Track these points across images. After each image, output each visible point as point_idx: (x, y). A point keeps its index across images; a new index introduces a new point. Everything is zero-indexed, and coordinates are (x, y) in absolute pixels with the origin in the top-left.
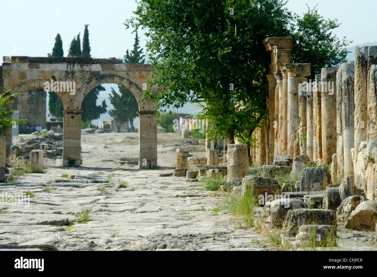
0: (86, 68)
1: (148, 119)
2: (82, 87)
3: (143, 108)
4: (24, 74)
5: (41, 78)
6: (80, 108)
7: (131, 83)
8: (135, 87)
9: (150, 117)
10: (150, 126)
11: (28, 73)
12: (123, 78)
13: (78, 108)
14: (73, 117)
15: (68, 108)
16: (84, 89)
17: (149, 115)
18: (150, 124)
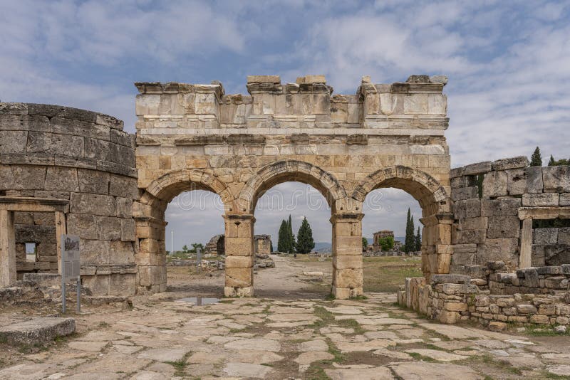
0: (257, 151)
1: (349, 226)
2: (251, 180)
3: (342, 209)
4: (167, 160)
5: (190, 167)
6: (248, 211)
7: (322, 172)
8: (328, 177)
9: (351, 223)
10: (352, 235)
11: (173, 160)
12: (311, 166)
13: (245, 210)
14: (238, 224)
15: (231, 210)
16: (254, 181)
17: (350, 220)
18: (352, 232)
